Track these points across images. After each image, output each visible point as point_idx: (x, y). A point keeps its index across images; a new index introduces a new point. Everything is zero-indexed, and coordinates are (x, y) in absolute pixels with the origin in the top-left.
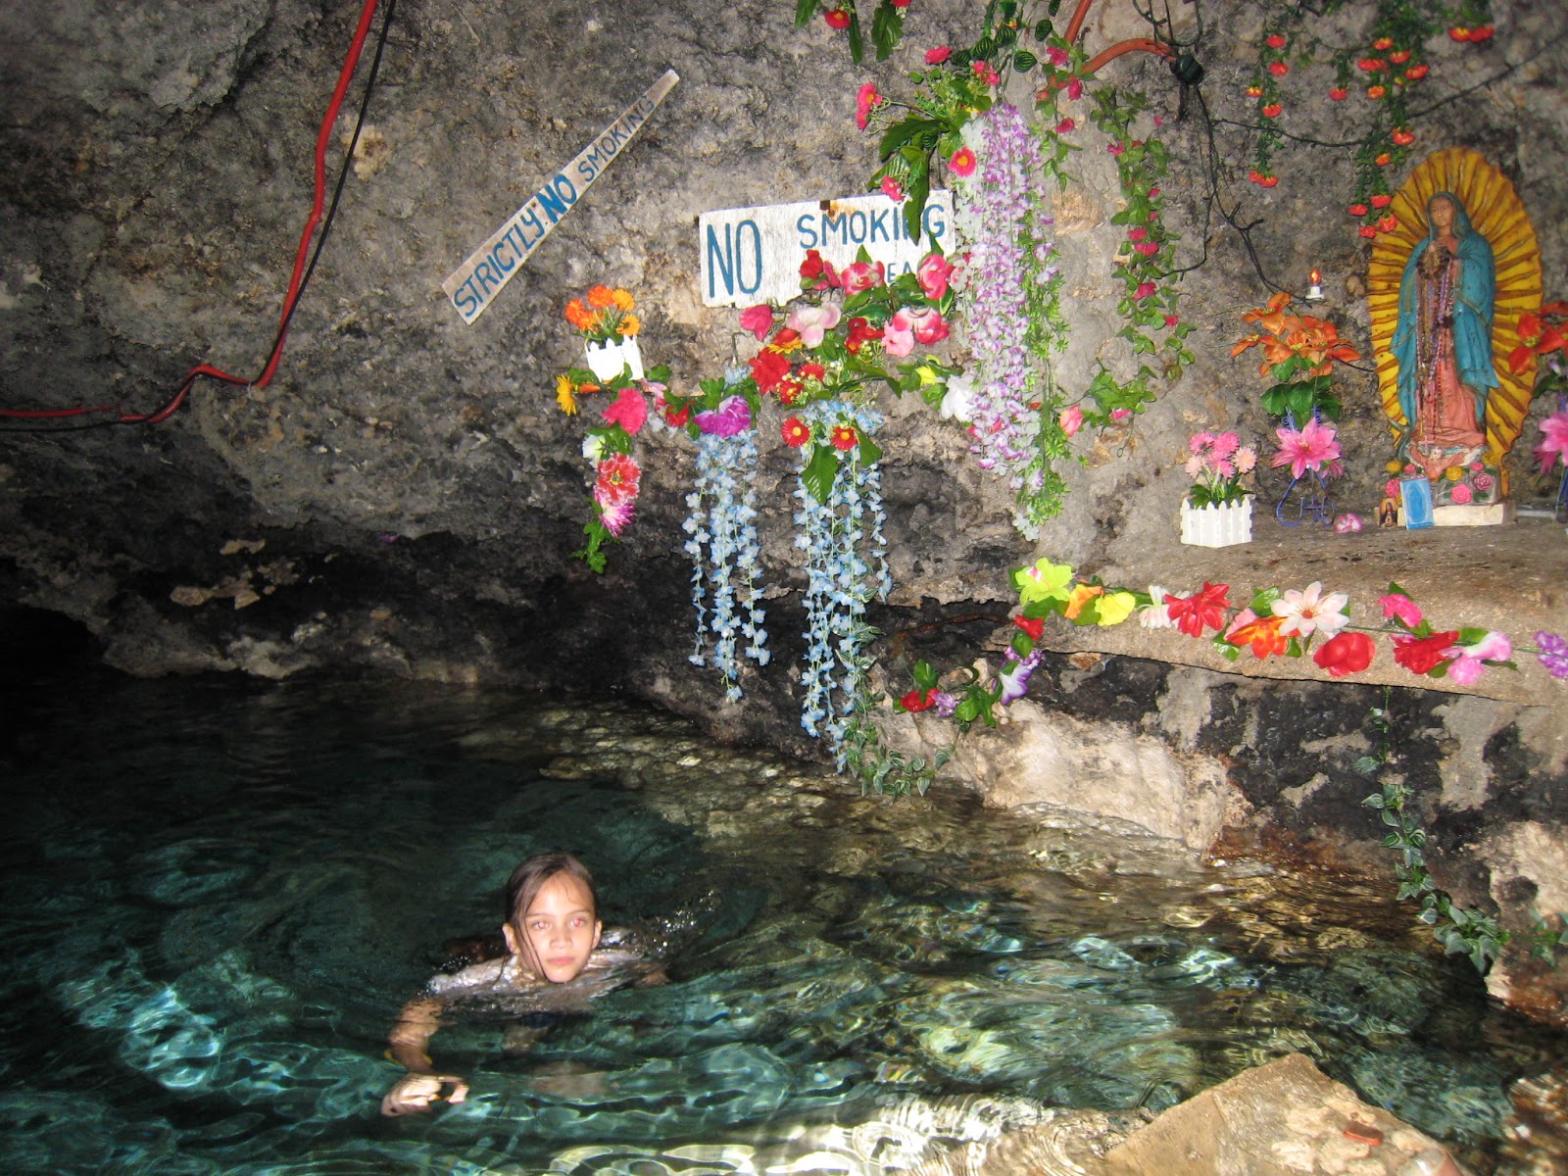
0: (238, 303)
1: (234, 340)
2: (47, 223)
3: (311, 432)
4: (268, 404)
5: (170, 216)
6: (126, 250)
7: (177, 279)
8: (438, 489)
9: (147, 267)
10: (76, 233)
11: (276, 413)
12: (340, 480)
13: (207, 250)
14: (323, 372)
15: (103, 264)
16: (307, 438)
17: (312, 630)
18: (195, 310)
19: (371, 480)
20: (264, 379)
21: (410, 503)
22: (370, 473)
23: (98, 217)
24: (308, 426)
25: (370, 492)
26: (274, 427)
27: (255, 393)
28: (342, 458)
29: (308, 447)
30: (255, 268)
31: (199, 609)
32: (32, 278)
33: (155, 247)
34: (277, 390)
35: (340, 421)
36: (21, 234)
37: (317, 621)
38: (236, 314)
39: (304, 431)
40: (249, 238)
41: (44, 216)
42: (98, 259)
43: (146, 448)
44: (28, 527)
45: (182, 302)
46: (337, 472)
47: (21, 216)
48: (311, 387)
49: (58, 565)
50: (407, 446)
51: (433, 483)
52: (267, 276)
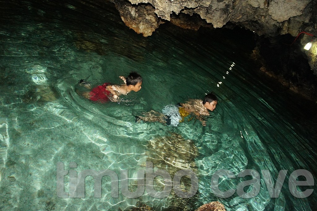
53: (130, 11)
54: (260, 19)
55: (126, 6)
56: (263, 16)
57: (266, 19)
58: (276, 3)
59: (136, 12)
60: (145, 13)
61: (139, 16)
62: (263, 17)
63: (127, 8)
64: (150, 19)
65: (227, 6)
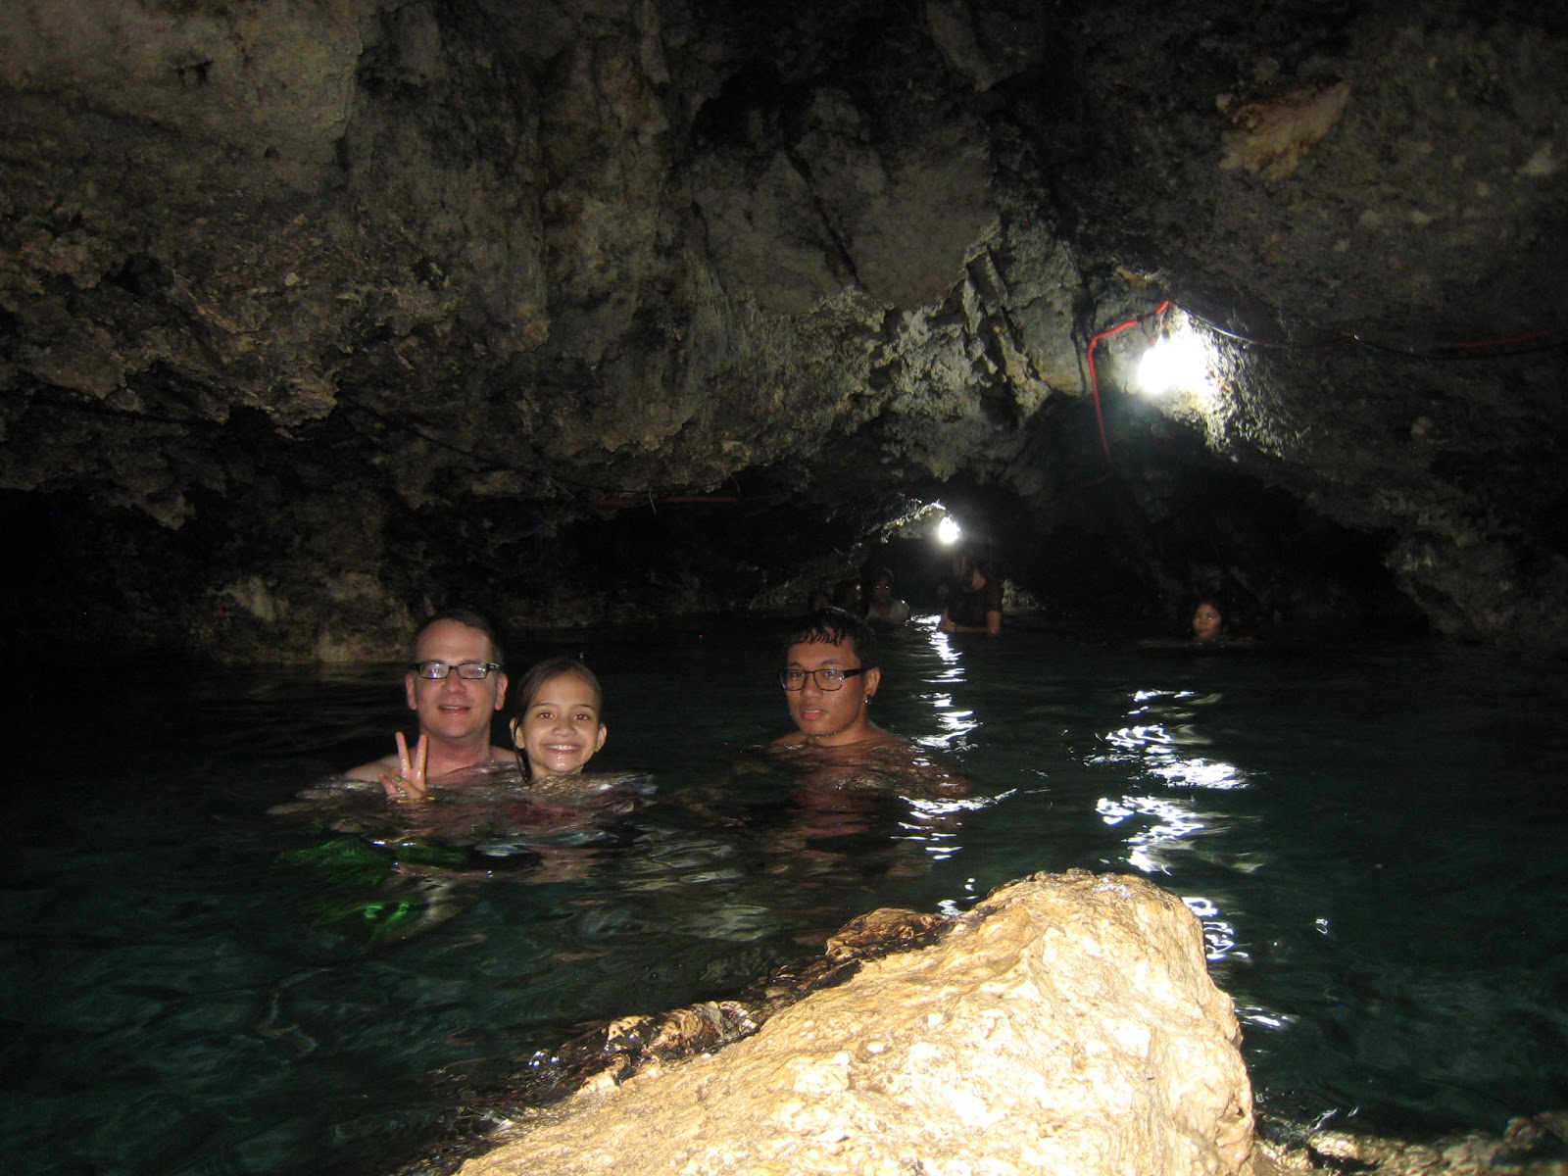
44: (1437, 483)
53: (244, 604)
54: (890, 393)
55: (211, 591)
56: (891, 365)
58: (870, 233)
59: (271, 592)
60: (316, 574)
61: (292, 603)
63: (223, 598)
64: (353, 595)
65: (645, 315)
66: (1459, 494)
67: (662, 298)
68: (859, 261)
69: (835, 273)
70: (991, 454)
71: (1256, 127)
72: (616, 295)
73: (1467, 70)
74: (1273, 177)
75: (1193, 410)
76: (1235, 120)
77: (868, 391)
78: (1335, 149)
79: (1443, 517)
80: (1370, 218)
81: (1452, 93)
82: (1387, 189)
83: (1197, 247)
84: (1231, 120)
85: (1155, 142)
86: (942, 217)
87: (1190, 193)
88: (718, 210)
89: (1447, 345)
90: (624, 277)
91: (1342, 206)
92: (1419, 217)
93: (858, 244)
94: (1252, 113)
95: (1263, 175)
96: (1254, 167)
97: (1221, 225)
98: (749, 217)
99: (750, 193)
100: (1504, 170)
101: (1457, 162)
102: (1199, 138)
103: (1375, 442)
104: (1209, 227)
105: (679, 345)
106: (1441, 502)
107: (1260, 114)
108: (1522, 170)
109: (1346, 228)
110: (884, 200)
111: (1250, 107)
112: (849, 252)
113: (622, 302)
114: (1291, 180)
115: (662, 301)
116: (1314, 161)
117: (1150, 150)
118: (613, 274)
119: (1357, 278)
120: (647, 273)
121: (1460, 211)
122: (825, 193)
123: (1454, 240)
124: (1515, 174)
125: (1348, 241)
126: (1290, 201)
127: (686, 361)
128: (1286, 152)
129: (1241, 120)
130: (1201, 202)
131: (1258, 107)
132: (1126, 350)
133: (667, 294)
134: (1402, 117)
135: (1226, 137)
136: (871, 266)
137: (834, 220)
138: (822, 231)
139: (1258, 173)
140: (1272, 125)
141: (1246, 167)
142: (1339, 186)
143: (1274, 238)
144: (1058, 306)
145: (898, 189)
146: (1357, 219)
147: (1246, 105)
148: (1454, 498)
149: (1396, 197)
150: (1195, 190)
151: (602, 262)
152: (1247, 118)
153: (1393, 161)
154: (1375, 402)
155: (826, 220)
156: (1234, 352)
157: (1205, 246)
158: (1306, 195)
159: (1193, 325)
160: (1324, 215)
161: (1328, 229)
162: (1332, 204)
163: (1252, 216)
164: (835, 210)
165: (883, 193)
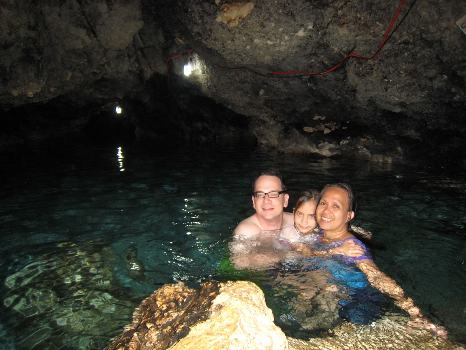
0: (370, 34)
1: (365, 46)
2: (319, 11)
3: (384, 75)
4: (374, 65)
5: (355, 7)
6: (340, 18)
7: (353, 26)
8: (420, 95)
9: (344, 23)
10: (327, 13)
11: (376, 68)
12: (389, 90)
13: (362, 18)
14: (391, 56)
15: (333, 22)
16: (383, 76)
17: (345, 142)
18: (357, 36)
19: (399, 91)
20: (374, 58)
21: (410, 98)
22: (399, 89)
23: (334, 8)
24: (383, 73)
25: (398, 94)
26: (374, 72)
27: (370, 62)
28: (391, 83)
29: (382, 79)
30: (378, 23)
31: (312, 133)
32: (310, 27)
33: (348, 17)
34: (377, 61)
35: (394, 72)
36: (313, 13)
37: (347, 139)
38: (370, 37)
39: (383, 74)
40: (375, 14)
41: (319, 8)
42: (331, 21)
43: (309, 84)
44: (265, 107)
45: (353, 34)
46: (389, 88)
47: (313, 8)
48: (386, 61)
49: (272, 119)
50: (414, 80)
51: (419, 92)
52: (381, 25)
54: (104, 72)
56: (105, 63)
57: (112, 66)
58: (102, 25)
62: (106, 66)
65: (27, 51)
66: (271, 111)
67: (32, 45)
68: (98, 33)
69: (90, 36)
70: (135, 90)
71: (227, 11)
72: (16, 44)
73: (285, 6)
74: (231, 26)
75: (198, 82)
76: (221, 8)
77: (98, 71)
78: (249, 21)
79: (267, 117)
80: (256, 41)
81: (281, 11)
82: (262, 35)
83: (206, 40)
84: (220, 8)
85: (196, 9)
86: (126, 21)
87: (205, 25)
88: (48, 12)
89: (271, 72)
90: (18, 37)
91: (249, 37)
92: (269, 43)
93: (98, 27)
94: (226, 7)
95: (228, 25)
96: (226, 22)
97: (214, 36)
98: (60, 15)
99: (60, 7)
100: (292, 34)
101: (281, 30)
102: (209, 10)
103: (249, 95)
104: (210, 36)
105: (39, 62)
106: (266, 113)
107: (228, 7)
108: (296, 34)
109: (250, 43)
110: (107, 15)
111: (226, 5)
112: (94, 30)
113: (18, 46)
114: (236, 28)
115: (32, 46)
116: (243, 23)
117: (194, 11)
118: (13, 36)
119: (251, 56)
120: (25, 36)
121: (280, 42)
122: (87, 10)
123: (277, 49)
124: (294, 35)
125: (250, 46)
126: (235, 34)
127: (42, 68)
128: (235, 20)
129: (223, 8)
130: (208, 29)
131: (227, 5)
132: (178, 62)
133: (34, 43)
134: (267, 16)
135: (218, 12)
136: (102, 35)
137: (89, 19)
138: (85, 22)
139: (227, 24)
140: (231, 11)
141: (223, 22)
142: (249, 31)
143: (229, 42)
144: (157, 48)
145: (112, 12)
146: (253, 41)
147: (225, 4)
148: (269, 112)
149: (264, 37)
150: (206, 25)
151: (9, 31)
152: (224, 8)
153: (264, 27)
154: (250, 84)
155: (87, 19)
156: (211, 67)
157: (208, 41)
158: (239, 32)
159: (199, 58)
160: (244, 38)
161: (245, 42)
162: (247, 36)
163: (223, 36)
164: (90, 16)
165: (107, 12)
